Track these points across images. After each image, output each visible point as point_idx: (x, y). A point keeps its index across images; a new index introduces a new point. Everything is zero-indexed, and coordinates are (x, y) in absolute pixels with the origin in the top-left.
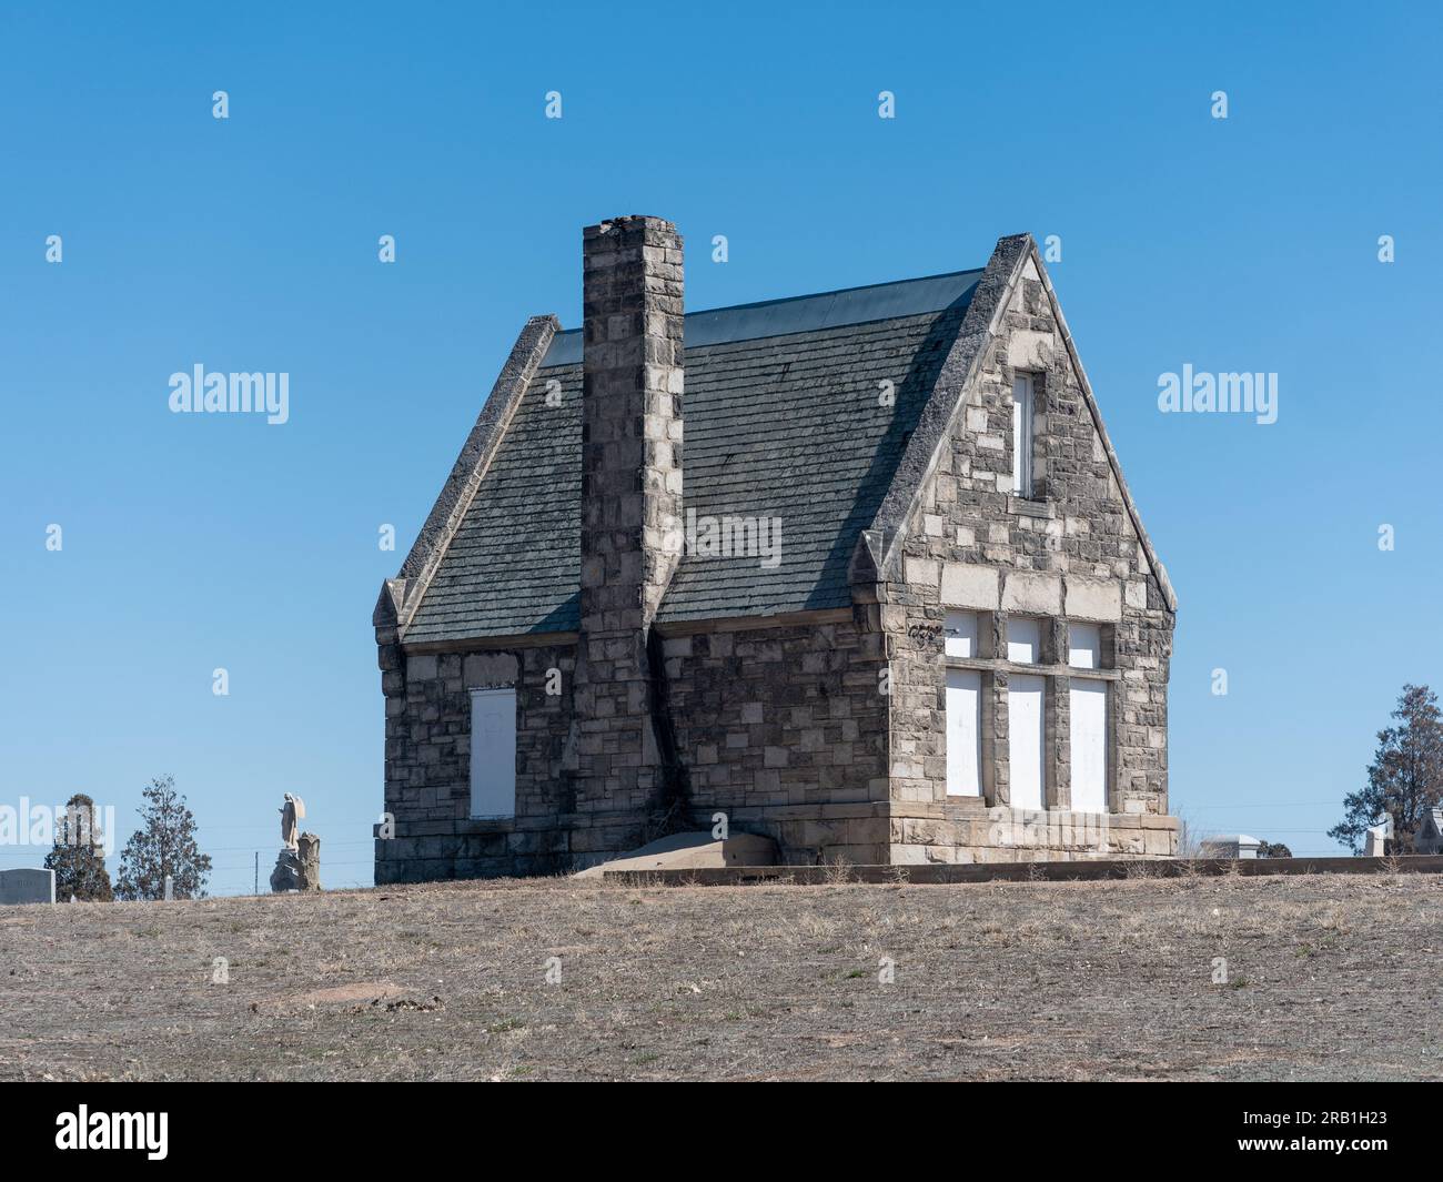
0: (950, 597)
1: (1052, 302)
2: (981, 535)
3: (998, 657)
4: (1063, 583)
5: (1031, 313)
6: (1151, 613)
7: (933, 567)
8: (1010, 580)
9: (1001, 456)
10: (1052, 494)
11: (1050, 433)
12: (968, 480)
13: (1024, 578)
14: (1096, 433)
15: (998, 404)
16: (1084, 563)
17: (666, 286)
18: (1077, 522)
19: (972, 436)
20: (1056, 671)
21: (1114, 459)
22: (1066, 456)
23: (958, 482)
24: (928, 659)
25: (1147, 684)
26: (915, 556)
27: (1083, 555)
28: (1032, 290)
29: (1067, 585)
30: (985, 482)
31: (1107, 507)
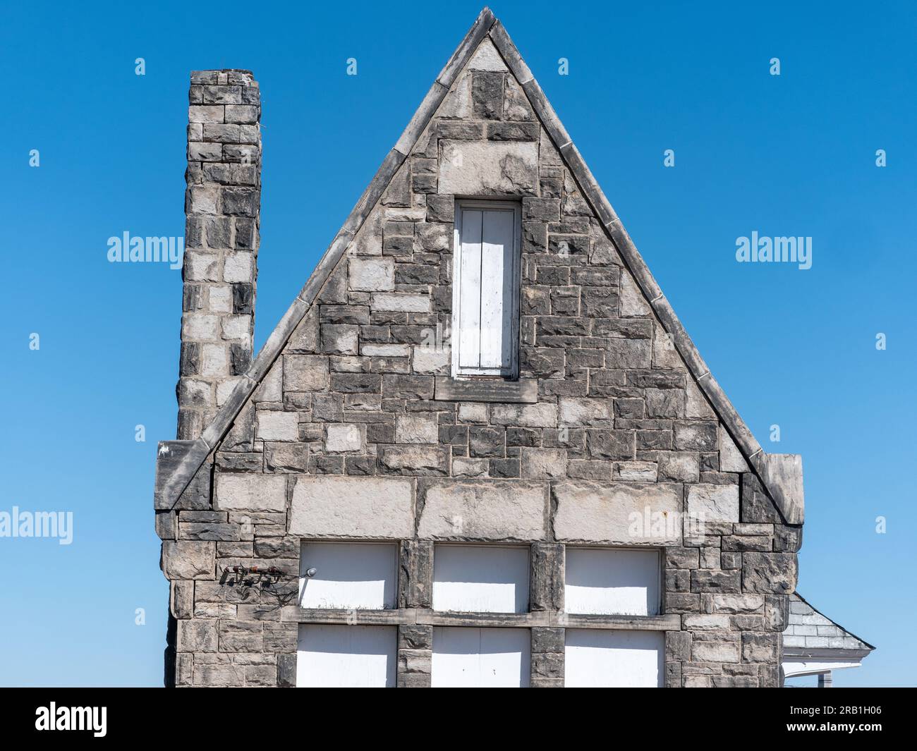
0: (304, 524)
1: (531, 98)
2: (380, 433)
3: (407, 607)
4: (553, 494)
5: (488, 117)
6: (748, 529)
7: (276, 484)
8: (435, 495)
9: (425, 320)
10: (529, 366)
11: (530, 283)
12: (354, 360)
13: (464, 489)
14: (626, 278)
15: (417, 248)
16: (601, 463)
17: (223, 152)
18: (584, 404)
19: (363, 297)
20: (537, 621)
21: (663, 310)
22: (564, 313)
23: (330, 362)
24: (259, 614)
25: (737, 635)
26: (236, 470)
27: (596, 451)
28: (488, 87)
29: (558, 495)
30: (389, 360)
31: (642, 379)
